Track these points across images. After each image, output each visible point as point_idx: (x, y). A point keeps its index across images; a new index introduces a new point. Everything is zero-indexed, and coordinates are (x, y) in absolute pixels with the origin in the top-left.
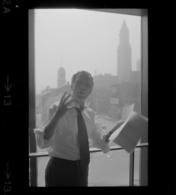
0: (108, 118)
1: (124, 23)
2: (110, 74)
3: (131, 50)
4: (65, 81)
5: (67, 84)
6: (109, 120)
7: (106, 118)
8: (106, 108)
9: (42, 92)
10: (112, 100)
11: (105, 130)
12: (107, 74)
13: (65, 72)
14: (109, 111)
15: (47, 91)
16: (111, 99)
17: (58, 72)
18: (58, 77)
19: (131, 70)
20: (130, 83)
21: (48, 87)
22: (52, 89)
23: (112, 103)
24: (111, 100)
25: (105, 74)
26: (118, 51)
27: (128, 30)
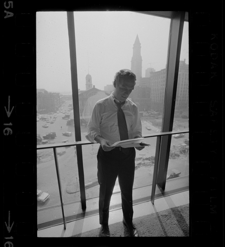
1: (137, 38)
3: (141, 57)
4: (92, 85)
5: (93, 87)
13: (91, 78)
17: (86, 78)
19: (141, 77)
27: (140, 44)
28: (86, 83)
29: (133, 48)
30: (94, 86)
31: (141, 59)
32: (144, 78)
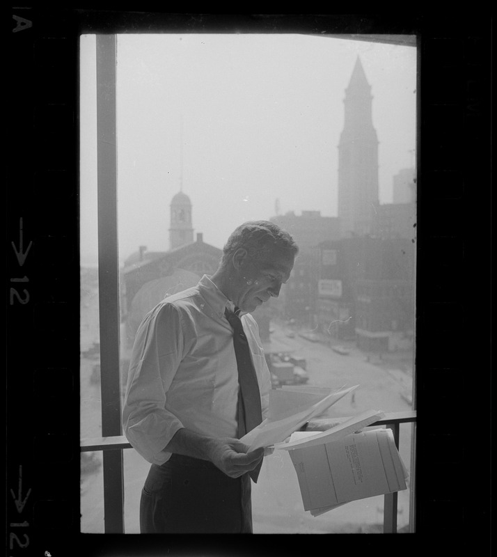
0: (312, 336)
1: (359, 68)
2: (319, 213)
3: (378, 143)
4: (192, 230)
5: (195, 239)
6: (313, 341)
7: (306, 335)
8: (307, 308)
9: (125, 263)
10: (322, 284)
11: (304, 369)
12: (310, 213)
13: (190, 206)
14: (315, 316)
15: (141, 259)
16: (321, 282)
17: (172, 206)
18: (172, 219)
19: (378, 201)
20: (374, 237)
21: (142, 249)
22: (153, 254)
23: (322, 292)
24: (320, 286)
25: (304, 212)
26: (339, 147)
27: (369, 88)
28: (172, 224)
29: (345, 101)
30: (200, 236)
31: (376, 136)
32: (387, 207)
